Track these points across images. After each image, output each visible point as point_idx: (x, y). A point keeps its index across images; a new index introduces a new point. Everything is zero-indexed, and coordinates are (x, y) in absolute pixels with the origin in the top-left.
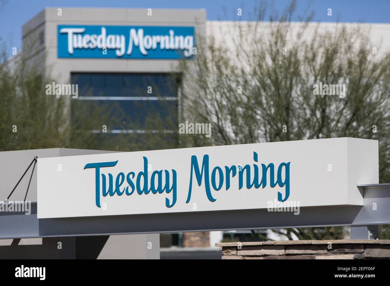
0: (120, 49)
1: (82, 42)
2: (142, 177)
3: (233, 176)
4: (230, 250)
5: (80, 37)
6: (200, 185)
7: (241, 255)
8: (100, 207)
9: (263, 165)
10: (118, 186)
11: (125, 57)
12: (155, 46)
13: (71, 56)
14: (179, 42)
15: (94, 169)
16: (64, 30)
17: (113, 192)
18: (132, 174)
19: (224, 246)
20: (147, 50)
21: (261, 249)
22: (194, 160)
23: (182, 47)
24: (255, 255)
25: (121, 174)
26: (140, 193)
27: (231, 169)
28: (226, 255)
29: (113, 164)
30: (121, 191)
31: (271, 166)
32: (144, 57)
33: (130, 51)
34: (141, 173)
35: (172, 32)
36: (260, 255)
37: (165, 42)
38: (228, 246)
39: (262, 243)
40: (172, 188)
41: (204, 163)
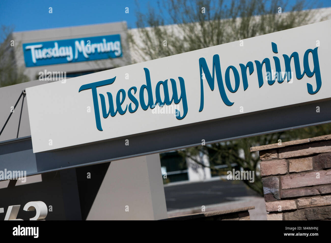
0: (69, 56)
1: (42, 54)
2: (145, 91)
3: (251, 74)
4: (269, 154)
5: (40, 51)
6: (212, 89)
7: (283, 157)
8: (101, 130)
9: (285, 56)
10: (119, 104)
11: (74, 61)
12: (93, 51)
13: (35, 65)
14: (110, 46)
15: (90, 91)
16: (28, 47)
17: (115, 111)
18: (134, 89)
19: (262, 149)
20: (88, 54)
21: (308, 148)
22: (202, 62)
23: (113, 49)
24: (302, 155)
25: (121, 91)
26: (145, 108)
27: (248, 66)
28: (266, 160)
29: (111, 82)
30: (124, 110)
31: (295, 55)
32: (87, 60)
33: (76, 57)
34: (143, 87)
35: (104, 40)
36: (308, 154)
37: (100, 47)
38: (266, 149)
39: (310, 140)
40: (181, 98)
41: (214, 64)
